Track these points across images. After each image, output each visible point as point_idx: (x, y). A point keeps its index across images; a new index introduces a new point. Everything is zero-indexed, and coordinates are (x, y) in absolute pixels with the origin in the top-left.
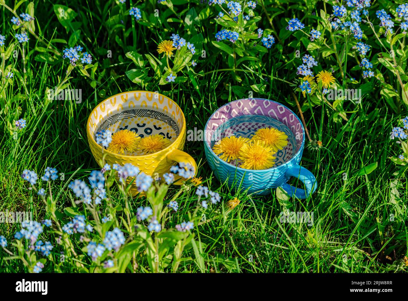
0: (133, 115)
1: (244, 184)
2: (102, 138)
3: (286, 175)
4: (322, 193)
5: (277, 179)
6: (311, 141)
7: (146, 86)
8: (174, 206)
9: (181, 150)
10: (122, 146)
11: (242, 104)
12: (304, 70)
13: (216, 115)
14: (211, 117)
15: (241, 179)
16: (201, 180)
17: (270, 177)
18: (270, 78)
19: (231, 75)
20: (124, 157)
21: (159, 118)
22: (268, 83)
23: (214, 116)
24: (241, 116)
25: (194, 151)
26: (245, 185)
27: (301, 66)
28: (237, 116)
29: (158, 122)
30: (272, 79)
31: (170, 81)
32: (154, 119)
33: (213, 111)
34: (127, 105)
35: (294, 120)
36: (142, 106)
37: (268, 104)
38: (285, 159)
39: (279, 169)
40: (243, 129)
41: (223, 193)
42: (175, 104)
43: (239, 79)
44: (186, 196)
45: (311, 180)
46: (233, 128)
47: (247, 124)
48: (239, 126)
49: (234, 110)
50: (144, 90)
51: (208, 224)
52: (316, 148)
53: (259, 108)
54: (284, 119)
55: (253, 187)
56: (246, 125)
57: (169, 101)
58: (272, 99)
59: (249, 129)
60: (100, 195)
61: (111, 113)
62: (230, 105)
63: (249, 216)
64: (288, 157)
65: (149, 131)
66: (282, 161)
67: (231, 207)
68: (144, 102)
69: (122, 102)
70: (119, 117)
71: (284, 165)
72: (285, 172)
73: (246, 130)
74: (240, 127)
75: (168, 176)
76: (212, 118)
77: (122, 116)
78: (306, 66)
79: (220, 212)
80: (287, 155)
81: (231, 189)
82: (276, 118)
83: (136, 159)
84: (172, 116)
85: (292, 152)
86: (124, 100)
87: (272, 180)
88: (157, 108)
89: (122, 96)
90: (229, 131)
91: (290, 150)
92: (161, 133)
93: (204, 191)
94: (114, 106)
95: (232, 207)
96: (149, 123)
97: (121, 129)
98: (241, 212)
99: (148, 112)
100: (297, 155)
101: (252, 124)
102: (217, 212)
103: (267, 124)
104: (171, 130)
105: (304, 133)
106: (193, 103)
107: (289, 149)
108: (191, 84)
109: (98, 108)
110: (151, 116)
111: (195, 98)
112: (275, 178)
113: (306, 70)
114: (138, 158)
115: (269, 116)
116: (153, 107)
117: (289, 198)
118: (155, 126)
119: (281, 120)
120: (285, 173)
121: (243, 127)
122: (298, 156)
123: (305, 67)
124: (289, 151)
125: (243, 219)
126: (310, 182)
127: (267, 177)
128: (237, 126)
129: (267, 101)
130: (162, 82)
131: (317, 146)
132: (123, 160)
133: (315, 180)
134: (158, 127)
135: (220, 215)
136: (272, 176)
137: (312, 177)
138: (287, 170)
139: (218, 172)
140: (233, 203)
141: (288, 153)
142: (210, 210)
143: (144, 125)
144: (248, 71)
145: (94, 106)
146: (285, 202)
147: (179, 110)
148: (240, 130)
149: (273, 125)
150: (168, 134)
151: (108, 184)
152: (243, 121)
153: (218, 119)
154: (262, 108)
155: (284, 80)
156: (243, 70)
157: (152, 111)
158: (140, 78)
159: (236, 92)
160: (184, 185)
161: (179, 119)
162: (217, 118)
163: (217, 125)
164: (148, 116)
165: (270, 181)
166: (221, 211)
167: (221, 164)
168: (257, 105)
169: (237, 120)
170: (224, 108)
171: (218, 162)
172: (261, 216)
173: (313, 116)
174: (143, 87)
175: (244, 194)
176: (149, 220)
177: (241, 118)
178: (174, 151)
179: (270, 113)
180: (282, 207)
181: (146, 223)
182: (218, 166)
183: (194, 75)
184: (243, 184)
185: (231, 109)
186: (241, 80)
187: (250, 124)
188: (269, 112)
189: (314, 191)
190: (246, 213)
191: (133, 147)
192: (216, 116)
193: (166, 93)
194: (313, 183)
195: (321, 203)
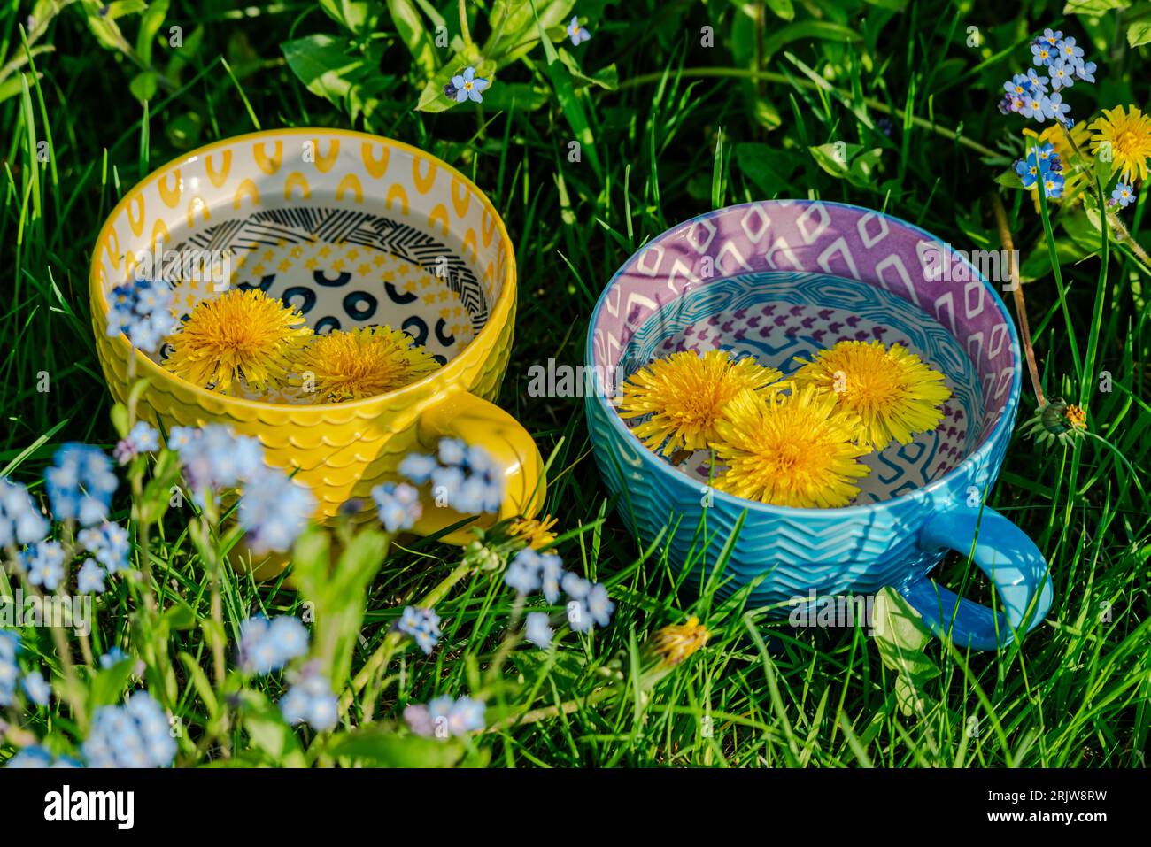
0: (300, 230)
1: (733, 565)
2: (134, 312)
3: (921, 542)
4: (1069, 629)
5: (882, 556)
6: (1043, 402)
7: (368, 111)
8: (420, 629)
9: (485, 397)
10: (227, 356)
11: (767, 222)
12: (1033, 95)
13: (652, 256)
14: (627, 267)
15: (723, 541)
16: (551, 530)
17: (853, 545)
18: (902, 121)
19: (740, 97)
20: (233, 404)
21: (411, 254)
22: (890, 144)
23: (639, 263)
24: (761, 273)
25: (550, 410)
26: (739, 569)
27: (1020, 78)
28: (740, 272)
29: (403, 271)
30: (907, 126)
31: (461, 98)
32: (388, 256)
33: (637, 243)
34: (278, 188)
35: (981, 308)
36: (340, 197)
37: (879, 230)
38: (930, 471)
39: (895, 511)
40: (765, 332)
41: (646, 597)
42: (480, 199)
43: (769, 117)
44: (481, 593)
45: (1025, 569)
46: (722, 321)
47: (783, 308)
48: (749, 314)
49: (729, 246)
50: (359, 127)
51: (567, 725)
52: (1062, 436)
53: (841, 244)
54: (939, 302)
55: (777, 578)
56: (777, 312)
57: (455, 186)
58: (898, 211)
59: (790, 334)
60: (103, 556)
61: (207, 215)
62: (716, 223)
63: (748, 701)
64: (943, 465)
65: (362, 306)
66: (918, 479)
67: (667, 654)
68: (352, 179)
69: (255, 172)
70: (241, 233)
71: (918, 495)
72: (919, 525)
73: (778, 338)
74: (753, 322)
75: (391, 493)
76: (630, 270)
77: (256, 233)
78: (1045, 80)
79: (620, 675)
80: (940, 458)
81: (682, 578)
82: (906, 297)
83: (284, 416)
84: (464, 247)
85: (961, 446)
86: (267, 165)
87: (860, 558)
88: (405, 212)
89: (258, 149)
90: (702, 336)
91: (954, 438)
92: (415, 320)
93: (540, 573)
94: (218, 185)
95: (674, 656)
96: (364, 270)
97: (245, 287)
98: (717, 683)
99: (367, 226)
100: (977, 458)
101: (805, 314)
102: (606, 671)
103: (870, 317)
104: (457, 312)
105: (1019, 367)
106: (565, 201)
107: (952, 431)
108: (563, 122)
109: (148, 189)
110: (376, 243)
111: (573, 181)
112: (873, 550)
113: (1040, 95)
114: (294, 412)
115: (878, 285)
116: (389, 206)
117: (928, 641)
118: (390, 289)
119: (927, 307)
120: (918, 533)
121: (766, 321)
122: (981, 464)
123: (1037, 82)
124: (952, 442)
125: (722, 715)
126: (1022, 578)
127: (839, 543)
128: (739, 315)
129: (876, 219)
130: (430, 100)
131: (1066, 426)
132: (228, 415)
133: (1044, 572)
134: (401, 291)
135: (622, 687)
136: (862, 540)
137: (1031, 558)
138: (931, 517)
139: (631, 502)
140: (680, 638)
141: (945, 446)
142: (582, 661)
143: (345, 278)
144: (808, 84)
145: (133, 179)
146: (908, 655)
147: (494, 223)
148: (752, 334)
149: (892, 321)
150: (441, 323)
151: (145, 510)
152: (770, 297)
153: (659, 277)
154: (850, 246)
155: (956, 134)
156: (789, 78)
157: (383, 223)
158: (345, 77)
159: (748, 169)
160: (478, 545)
161: (491, 266)
162: (654, 271)
163: (653, 305)
164: (366, 241)
165: (851, 562)
166: (625, 669)
167: (647, 469)
168: (832, 231)
169: (742, 292)
170: (687, 233)
171: (637, 463)
172: (800, 708)
173: (1062, 300)
174: (354, 115)
175: (732, 604)
176: (291, 675)
177: (758, 282)
178: (453, 398)
179: (885, 272)
180: (893, 675)
181: (275, 685)
182: (636, 476)
183: (577, 83)
184: (732, 560)
185: (719, 240)
186: (777, 120)
187: (795, 311)
188: (880, 268)
189: (1038, 618)
190: (735, 688)
191: (273, 366)
192: (649, 262)
193: (449, 151)
194: (1033, 586)
195: (1061, 672)
